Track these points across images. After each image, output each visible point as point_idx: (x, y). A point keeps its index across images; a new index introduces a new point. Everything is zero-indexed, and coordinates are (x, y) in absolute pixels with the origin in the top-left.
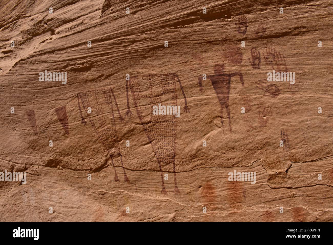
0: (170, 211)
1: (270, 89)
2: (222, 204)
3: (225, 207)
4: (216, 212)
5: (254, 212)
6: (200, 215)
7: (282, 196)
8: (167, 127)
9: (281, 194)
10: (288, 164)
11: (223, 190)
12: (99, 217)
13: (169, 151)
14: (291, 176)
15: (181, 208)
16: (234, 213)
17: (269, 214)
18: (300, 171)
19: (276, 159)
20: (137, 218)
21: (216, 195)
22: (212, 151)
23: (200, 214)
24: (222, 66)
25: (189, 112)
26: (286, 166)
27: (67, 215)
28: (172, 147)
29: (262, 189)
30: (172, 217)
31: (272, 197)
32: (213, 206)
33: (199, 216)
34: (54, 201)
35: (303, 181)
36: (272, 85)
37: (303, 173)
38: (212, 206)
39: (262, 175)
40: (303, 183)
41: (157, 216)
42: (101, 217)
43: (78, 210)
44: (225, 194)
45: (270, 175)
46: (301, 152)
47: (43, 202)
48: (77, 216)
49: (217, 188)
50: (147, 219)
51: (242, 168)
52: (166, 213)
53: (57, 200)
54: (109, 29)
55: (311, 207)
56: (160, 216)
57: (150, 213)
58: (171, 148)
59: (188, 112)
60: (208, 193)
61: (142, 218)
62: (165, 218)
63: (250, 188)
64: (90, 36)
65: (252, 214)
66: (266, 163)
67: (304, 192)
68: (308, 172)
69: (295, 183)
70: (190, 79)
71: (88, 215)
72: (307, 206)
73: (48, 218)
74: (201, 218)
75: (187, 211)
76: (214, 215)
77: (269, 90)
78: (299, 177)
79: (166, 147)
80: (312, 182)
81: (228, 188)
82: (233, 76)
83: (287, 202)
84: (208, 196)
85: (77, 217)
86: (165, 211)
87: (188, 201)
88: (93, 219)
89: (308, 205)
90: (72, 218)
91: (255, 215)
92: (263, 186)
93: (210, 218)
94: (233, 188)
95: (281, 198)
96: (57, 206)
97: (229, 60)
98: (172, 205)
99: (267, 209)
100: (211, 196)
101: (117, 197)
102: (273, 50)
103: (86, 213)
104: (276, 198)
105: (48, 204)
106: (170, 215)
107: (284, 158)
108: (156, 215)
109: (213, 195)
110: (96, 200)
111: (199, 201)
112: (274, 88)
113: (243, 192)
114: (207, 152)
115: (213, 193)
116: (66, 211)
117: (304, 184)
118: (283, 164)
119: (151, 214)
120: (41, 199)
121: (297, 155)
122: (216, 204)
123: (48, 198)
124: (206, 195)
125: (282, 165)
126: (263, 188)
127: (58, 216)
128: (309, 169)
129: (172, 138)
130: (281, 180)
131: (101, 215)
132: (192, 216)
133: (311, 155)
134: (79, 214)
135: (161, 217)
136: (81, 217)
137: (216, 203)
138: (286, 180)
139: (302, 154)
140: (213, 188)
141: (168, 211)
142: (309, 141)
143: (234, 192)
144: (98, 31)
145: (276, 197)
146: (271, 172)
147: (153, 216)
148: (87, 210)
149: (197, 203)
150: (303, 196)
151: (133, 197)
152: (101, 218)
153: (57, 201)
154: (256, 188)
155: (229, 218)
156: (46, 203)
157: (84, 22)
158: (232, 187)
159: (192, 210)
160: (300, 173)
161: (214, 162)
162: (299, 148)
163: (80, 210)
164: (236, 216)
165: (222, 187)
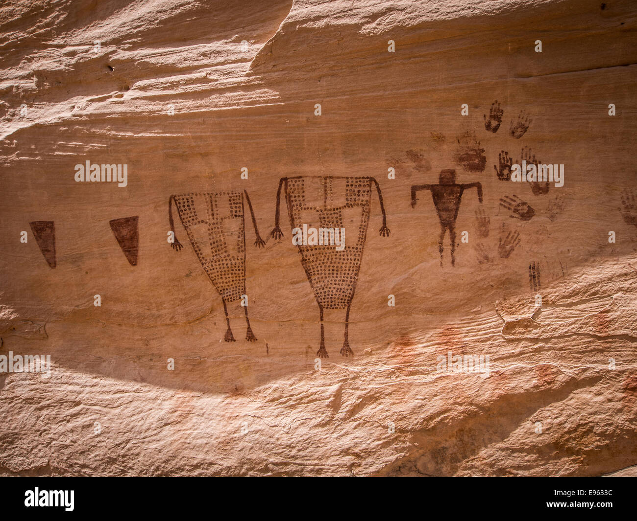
0: (332, 382)
1: (520, 208)
2: (426, 365)
3: (430, 370)
4: (415, 377)
5: (477, 374)
6: (386, 383)
7: (522, 349)
8: (346, 256)
9: (521, 348)
10: (535, 308)
11: (429, 346)
12: (183, 402)
13: (343, 292)
14: (539, 324)
15: (352, 375)
16: (444, 377)
17: (500, 375)
18: (551, 316)
19: (519, 301)
20: (265, 397)
21: (416, 353)
22: (419, 291)
23: (385, 381)
24: (453, 173)
25: (388, 236)
26: (533, 310)
27: (109, 406)
28: (349, 285)
29: (492, 342)
30: (335, 390)
31: (506, 352)
32: (410, 369)
33: (383, 386)
34: (78, 384)
35: (555, 329)
36: (524, 204)
37: (557, 319)
38: (408, 369)
39: (494, 323)
40: (555, 333)
41: (305, 391)
42: (188, 401)
43: (137, 394)
44: (432, 351)
45: (508, 323)
46: (555, 293)
47: (51, 389)
48: (133, 406)
49: (419, 343)
50: (285, 397)
51: (464, 314)
52: (324, 385)
53: (86, 382)
54: (264, 97)
55: (563, 364)
56: (313, 390)
57: (292, 388)
58: (346, 287)
59: (386, 235)
60: (403, 351)
61: (276, 396)
62: (322, 392)
63: (474, 342)
64: (221, 103)
65: (474, 376)
66: (503, 307)
67: (555, 343)
68: (562, 318)
69: (543, 332)
70: (398, 188)
71: (159, 402)
72: (558, 363)
73: (62, 416)
74: (387, 387)
75: (363, 379)
76: (411, 381)
77: (518, 211)
78: (550, 325)
79: (337, 286)
80: (569, 330)
81: (437, 342)
82: (467, 188)
83: (529, 358)
84: (402, 356)
85: (135, 407)
86: (322, 381)
87: (366, 364)
88: (171, 406)
89: (560, 361)
90: (123, 410)
91: (479, 377)
92: (495, 338)
93: (402, 387)
94: (446, 343)
95: (521, 353)
96: (85, 392)
97: (465, 165)
98: (336, 371)
99: (498, 369)
100: (408, 354)
101: (226, 367)
102: (532, 158)
103: (156, 399)
104: (513, 353)
105: (64, 391)
106: (330, 387)
107: (530, 300)
108: (305, 389)
109: (410, 353)
110: (176, 374)
111: (385, 364)
112: (525, 207)
113: (462, 347)
114: (411, 292)
115: (410, 350)
116: (107, 400)
117: (557, 334)
118: (527, 307)
119: (295, 388)
120: (47, 383)
121: (550, 296)
122: (415, 366)
123: (65, 380)
124: (400, 353)
125: (526, 309)
126: (494, 340)
127: (88, 409)
128: (565, 313)
129: (351, 272)
130: (522, 330)
131: (187, 399)
132: (371, 386)
133: (569, 297)
134: (139, 402)
135: (313, 393)
136: (144, 406)
137: (415, 364)
138: (530, 329)
139: (557, 294)
140: (412, 344)
141: (328, 382)
142: (569, 278)
143: (446, 347)
144: (240, 97)
145: (513, 351)
146: (508, 319)
147: (298, 391)
148: (158, 393)
149: (381, 366)
150: (553, 349)
151: (259, 364)
152: (188, 404)
153: (87, 384)
154: (483, 341)
155: (436, 384)
156: (58, 389)
157: (209, 77)
158: (445, 341)
159: (371, 377)
160: (552, 320)
161: (418, 307)
162: (553, 288)
163: (141, 394)
164: (447, 381)
165: (427, 342)
